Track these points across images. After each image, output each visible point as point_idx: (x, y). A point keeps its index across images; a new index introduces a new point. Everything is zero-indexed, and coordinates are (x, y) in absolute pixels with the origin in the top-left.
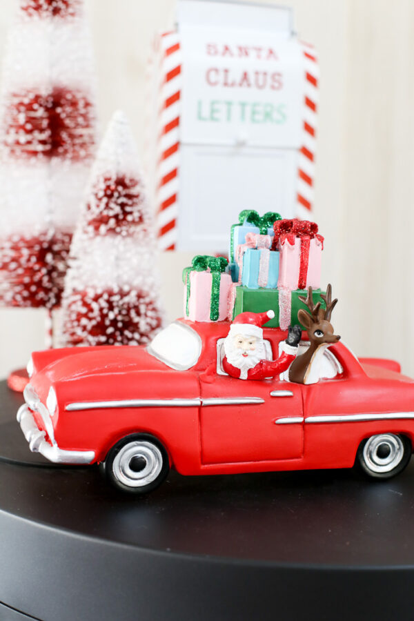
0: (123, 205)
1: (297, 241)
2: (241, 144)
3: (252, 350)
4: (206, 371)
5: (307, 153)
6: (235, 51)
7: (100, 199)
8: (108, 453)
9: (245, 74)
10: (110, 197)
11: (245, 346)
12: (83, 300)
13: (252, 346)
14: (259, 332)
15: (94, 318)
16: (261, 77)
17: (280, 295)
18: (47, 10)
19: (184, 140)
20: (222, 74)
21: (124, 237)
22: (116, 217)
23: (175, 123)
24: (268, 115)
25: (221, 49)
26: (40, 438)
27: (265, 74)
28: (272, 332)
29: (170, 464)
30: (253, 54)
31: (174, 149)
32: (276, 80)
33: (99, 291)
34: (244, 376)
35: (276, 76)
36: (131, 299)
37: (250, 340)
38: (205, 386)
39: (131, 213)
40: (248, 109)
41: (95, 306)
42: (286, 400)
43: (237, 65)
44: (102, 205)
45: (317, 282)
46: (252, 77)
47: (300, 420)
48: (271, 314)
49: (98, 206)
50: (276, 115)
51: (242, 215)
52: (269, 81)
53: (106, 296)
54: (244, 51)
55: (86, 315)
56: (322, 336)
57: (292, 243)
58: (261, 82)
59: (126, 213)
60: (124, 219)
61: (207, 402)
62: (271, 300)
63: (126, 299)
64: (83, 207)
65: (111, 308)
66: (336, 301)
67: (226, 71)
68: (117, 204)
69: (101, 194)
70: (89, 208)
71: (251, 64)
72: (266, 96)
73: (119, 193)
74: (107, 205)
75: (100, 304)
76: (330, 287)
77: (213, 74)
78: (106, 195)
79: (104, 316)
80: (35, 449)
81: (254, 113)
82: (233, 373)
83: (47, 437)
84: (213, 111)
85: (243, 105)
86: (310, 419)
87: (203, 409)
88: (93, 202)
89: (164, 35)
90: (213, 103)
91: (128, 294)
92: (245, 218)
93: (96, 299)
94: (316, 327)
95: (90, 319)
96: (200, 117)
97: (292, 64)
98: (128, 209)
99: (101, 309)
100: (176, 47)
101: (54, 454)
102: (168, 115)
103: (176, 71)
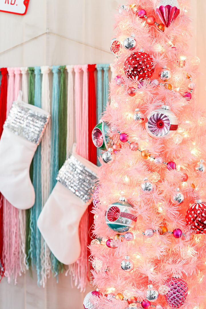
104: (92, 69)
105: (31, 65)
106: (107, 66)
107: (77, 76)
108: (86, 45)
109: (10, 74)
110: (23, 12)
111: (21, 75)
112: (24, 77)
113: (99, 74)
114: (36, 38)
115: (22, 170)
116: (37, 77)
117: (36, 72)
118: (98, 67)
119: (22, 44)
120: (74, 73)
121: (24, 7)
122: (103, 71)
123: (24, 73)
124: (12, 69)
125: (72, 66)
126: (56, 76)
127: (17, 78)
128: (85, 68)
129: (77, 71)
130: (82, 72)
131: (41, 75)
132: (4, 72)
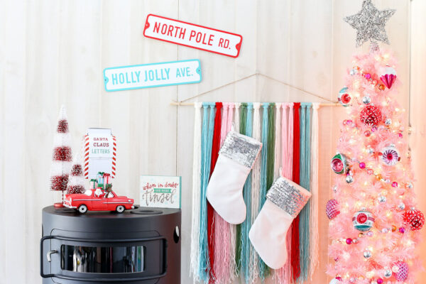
1: (107, 177)
2: (101, 158)
5: (114, 159)
6: (99, 139)
8: (79, 207)
9: (101, 144)
12: (71, 187)
14: (100, 190)
15: (73, 191)
20: (97, 144)
21: (79, 176)
23: (88, 154)
25: (96, 139)
28: (102, 190)
29: (88, 209)
30: (103, 140)
31: (88, 158)
32: (108, 145)
35: (108, 144)
38: (92, 198)
39: (80, 172)
42: (105, 200)
43: (100, 142)
45: (109, 183)
46: (103, 144)
47: (107, 203)
49: (74, 171)
50: (107, 152)
51: (99, 173)
52: (106, 145)
53: (75, 187)
54: (101, 139)
55: (71, 191)
56: (110, 191)
58: (104, 146)
62: (103, 185)
65: (76, 189)
66: (112, 185)
68: (77, 170)
69: (74, 168)
70: (72, 171)
71: (103, 142)
72: (106, 148)
75: (74, 189)
76: (111, 183)
77: (95, 144)
79: (75, 191)
81: (103, 152)
82: (97, 196)
85: (101, 150)
87: (92, 201)
89: (85, 136)
91: (79, 186)
94: (109, 189)
96: (93, 153)
97: (111, 141)
100: (88, 139)
101: (71, 207)
102: (87, 152)
103: (88, 144)
104: (297, 106)
105: (245, 101)
106: (310, 104)
107: (284, 111)
108: (291, 86)
109: (225, 108)
110: (235, 55)
111: (234, 109)
112: (237, 112)
113: (303, 111)
114: (247, 78)
115: (237, 190)
116: (249, 112)
117: (249, 108)
118: (303, 105)
119: (234, 83)
120: (281, 109)
121: (236, 51)
122: (306, 108)
123: (237, 108)
124: (227, 103)
125: (280, 104)
126: (265, 111)
127: (231, 111)
128: (291, 105)
129: (284, 108)
130: (288, 108)
131: (253, 110)
132: (219, 106)
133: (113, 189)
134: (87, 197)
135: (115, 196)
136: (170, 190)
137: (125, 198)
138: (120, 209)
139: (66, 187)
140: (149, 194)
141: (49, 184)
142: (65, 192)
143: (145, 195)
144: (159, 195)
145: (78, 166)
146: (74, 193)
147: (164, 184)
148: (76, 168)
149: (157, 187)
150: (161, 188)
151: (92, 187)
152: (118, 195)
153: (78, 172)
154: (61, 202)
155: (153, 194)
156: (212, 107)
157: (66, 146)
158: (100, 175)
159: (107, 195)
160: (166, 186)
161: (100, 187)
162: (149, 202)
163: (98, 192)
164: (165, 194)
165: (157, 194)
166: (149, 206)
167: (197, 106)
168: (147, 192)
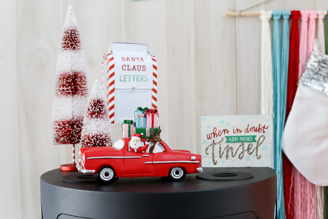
0: (100, 108)
1: (151, 114)
2: (134, 88)
3: (137, 143)
4: (125, 150)
5: (155, 91)
6: (131, 59)
7: (92, 107)
8: (98, 171)
9: (134, 66)
10: (95, 106)
11: (135, 142)
12: (88, 138)
13: (137, 142)
14: (139, 139)
15: (92, 143)
16: (139, 67)
17: (146, 130)
18: (71, 48)
19: (116, 88)
20: (127, 67)
21: (100, 118)
22: (98, 112)
23: (113, 83)
24: (142, 79)
25: (126, 59)
26: (81, 168)
27: (140, 66)
29: (116, 175)
30: (136, 60)
31: (113, 90)
32: (144, 68)
33: (93, 135)
34: (136, 151)
35: (144, 66)
36: (103, 137)
37: (136, 141)
38: (125, 153)
39: (102, 111)
40: (135, 78)
41: (92, 140)
42: (147, 157)
43: (131, 64)
44: (93, 109)
45: (156, 126)
46: (136, 67)
47: (152, 162)
48: (142, 134)
49: (92, 109)
50: (144, 79)
51: (138, 108)
52: (142, 68)
53: (96, 137)
54: (133, 59)
55: (89, 143)
56: (157, 140)
57: (149, 115)
58: (139, 69)
59: (101, 111)
60: (100, 113)
61: (125, 157)
62: (144, 131)
63: (102, 137)
64: (87, 110)
65: (97, 140)
66: (161, 130)
67: (128, 66)
68: (98, 108)
69: (93, 105)
70: (89, 110)
71: (136, 63)
72: (141, 73)
73: (98, 105)
74: (95, 108)
75: (94, 139)
76: (160, 126)
77: (124, 66)
78: (94, 106)
79: (95, 142)
80: (80, 171)
81: (137, 78)
82: (133, 150)
83: (83, 168)
84: (124, 78)
85: (134, 76)
86: (154, 162)
87: (124, 160)
88: (90, 108)
89: (108, 55)
90: (124, 76)
91: (102, 135)
92: (138, 109)
93: (93, 137)
94: (155, 137)
95: (91, 144)
96: (120, 81)
97: (148, 62)
98: (101, 109)
99: (94, 140)
100: (112, 59)
101: (84, 171)
102: (111, 80)
103: (113, 66)
109: (304, 19)
111: (317, 20)
112: (321, 24)
123: (321, 18)
124: (307, 12)
127: (313, 23)
132: (295, 16)
133: (163, 136)
134: (115, 152)
135: (167, 150)
136: (254, 137)
137: (186, 154)
138: (177, 173)
139: (79, 138)
140: (217, 147)
141: (51, 133)
142: (79, 146)
143: (210, 149)
144: (236, 146)
145: (98, 101)
146: (94, 145)
147: (243, 129)
148: (95, 105)
149: (231, 134)
150: (239, 134)
151: (125, 135)
152: (173, 147)
153: (99, 113)
154: (72, 161)
155: (224, 145)
156: (286, 18)
157: (78, 70)
158: (140, 113)
159: (152, 148)
160: (247, 131)
161: (140, 133)
162: (217, 158)
163: (135, 143)
164: (246, 145)
165: (231, 145)
166: (217, 166)
167: (265, 16)
168: (214, 143)
